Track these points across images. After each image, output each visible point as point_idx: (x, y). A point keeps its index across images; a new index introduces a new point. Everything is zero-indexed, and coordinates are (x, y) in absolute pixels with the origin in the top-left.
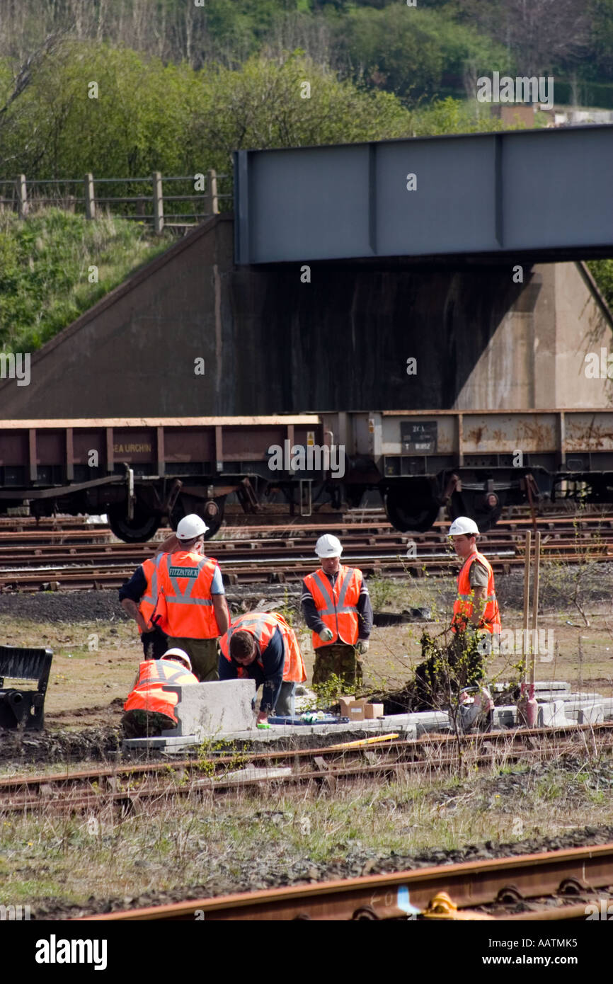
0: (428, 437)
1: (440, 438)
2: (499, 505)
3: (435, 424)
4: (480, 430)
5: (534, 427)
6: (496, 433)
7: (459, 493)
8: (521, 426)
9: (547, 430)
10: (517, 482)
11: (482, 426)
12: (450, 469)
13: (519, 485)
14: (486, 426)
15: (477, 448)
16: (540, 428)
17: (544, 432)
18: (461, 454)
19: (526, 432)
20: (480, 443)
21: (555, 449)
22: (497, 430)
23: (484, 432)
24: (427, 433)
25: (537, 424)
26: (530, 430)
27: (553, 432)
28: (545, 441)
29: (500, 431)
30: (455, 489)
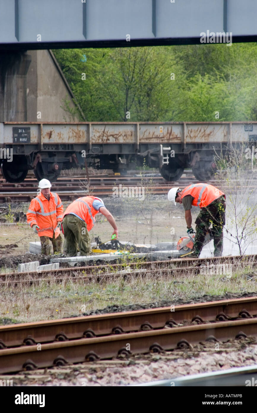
0: (26, 135)
1: (32, 136)
2: (60, 169)
3: (29, 129)
4: (51, 132)
5: (76, 131)
6: (58, 133)
7: (40, 163)
8: (71, 130)
9: (83, 132)
10: (68, 158)
11: (52, 130)
12: (36, 151)
13: (69, 159)
14: (54, 130)
15: (49, 141)
16: (79, 131)
17: (81, 134)
18: (42, 144)
19: (73, 133)
20: (51, 139)
21: (86, 142)
22: (59, 132)
23: (52, 133)
24: (25, 133)
25: (78, 130)
26: (75, 132)
27: (85, 134)
28: (82, 138)
29: (60, 132)
30: (39, 161)
